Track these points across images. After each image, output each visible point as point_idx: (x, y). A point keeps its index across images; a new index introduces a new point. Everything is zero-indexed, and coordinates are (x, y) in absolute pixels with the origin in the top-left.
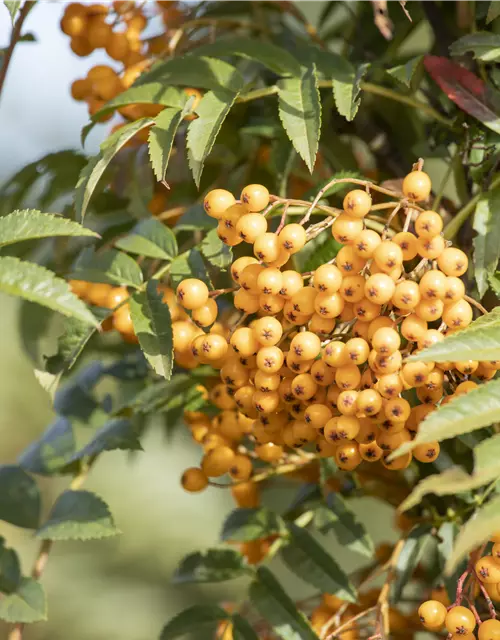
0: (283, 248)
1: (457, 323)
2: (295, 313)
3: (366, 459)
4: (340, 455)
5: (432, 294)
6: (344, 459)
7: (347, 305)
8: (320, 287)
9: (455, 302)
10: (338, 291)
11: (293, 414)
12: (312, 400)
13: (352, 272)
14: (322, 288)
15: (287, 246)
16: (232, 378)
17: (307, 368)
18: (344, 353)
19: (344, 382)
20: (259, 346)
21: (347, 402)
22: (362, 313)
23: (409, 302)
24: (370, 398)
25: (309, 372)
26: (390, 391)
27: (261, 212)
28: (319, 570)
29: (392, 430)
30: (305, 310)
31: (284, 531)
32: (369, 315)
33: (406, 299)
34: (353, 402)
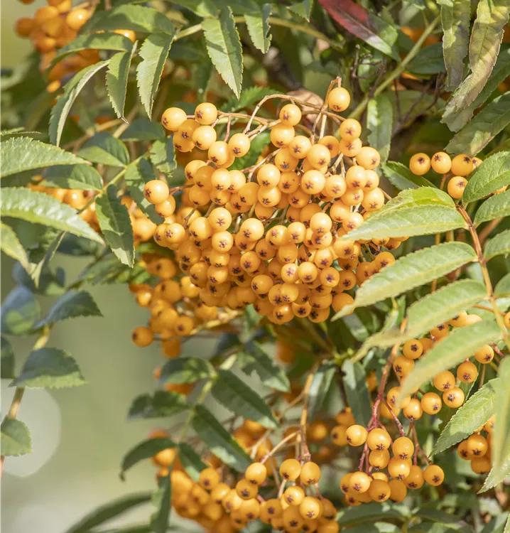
0: (232, 153)
1: (373, 206)
2: (240, 203)
3: (298, 315)
4: (277, 313)
5: (356, 185)
6: (280, 317)
7: (284, 196)
8: (264, 183)
9: (372, 190)
10: (277, 186)
11: (238, 282)
12: (256, 272)
13: (288, 170)
14: (266, 183)
15: (236, 151)
16: (187, 256)
17: (252, 247)
18: (286, 234)
19: (286, 256)
20: (213, 231)
21: (289, 273)
22: (296, 201)
23: (338, 192)
24: (308, 269)
25: (254, 250)
26: (324, 263)
27: (211, 125)
28: (247, 405)
29: (323, 293)
30: (250, 201)
31: (213, 374)
32: (301, 203)
33: (335, 190)
34: (294, 273)
